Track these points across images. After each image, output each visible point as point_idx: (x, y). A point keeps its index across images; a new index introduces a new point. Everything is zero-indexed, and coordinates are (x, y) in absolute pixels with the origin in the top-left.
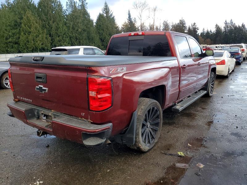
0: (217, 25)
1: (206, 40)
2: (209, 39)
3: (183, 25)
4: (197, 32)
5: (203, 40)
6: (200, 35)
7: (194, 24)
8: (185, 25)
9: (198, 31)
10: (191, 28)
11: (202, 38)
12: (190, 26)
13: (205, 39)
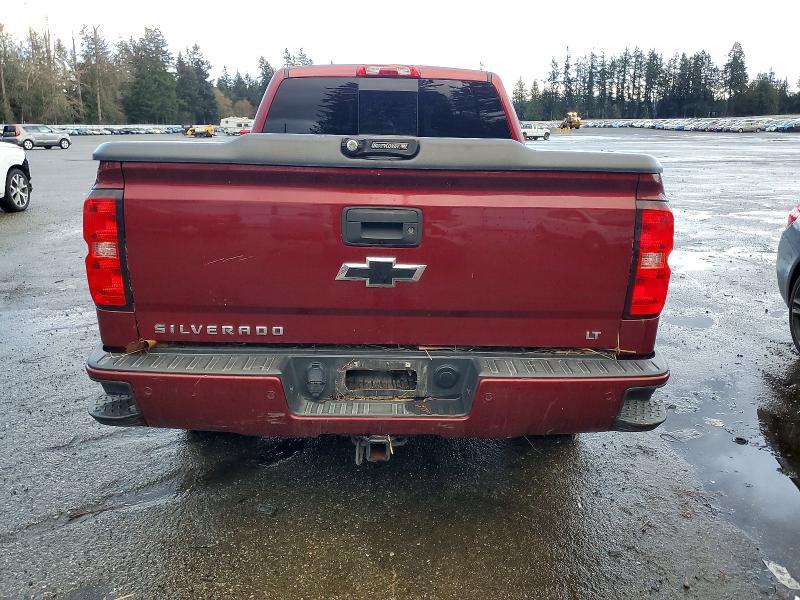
0: (262, 60)
1: (237, 105)
2: (245, 101)
3: (157, 48)
4: (208, 75)
5: (229, 102)
6: (215, 84)
7: (196, 48)
8: (165, 49)
9: (208, 71)
10: (185, 60)
11: (226, 96)
12: (184, 54)
13: (235, 101)
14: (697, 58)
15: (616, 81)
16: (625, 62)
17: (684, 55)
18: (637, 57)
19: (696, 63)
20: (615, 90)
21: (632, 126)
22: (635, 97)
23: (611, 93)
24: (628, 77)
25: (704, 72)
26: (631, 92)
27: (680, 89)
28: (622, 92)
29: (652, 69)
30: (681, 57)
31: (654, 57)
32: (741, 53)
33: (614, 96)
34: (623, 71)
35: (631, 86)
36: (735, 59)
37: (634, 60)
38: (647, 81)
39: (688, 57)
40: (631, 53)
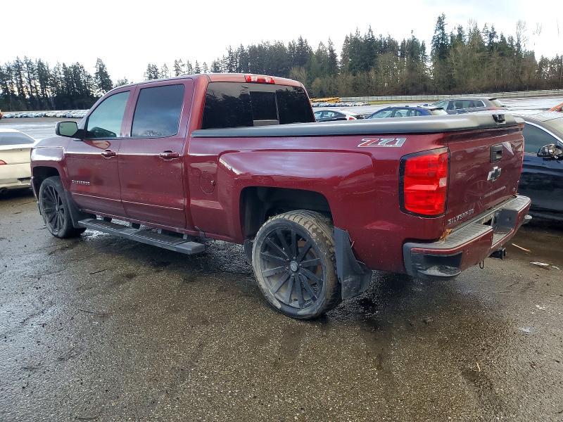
14: (75, 68)
15: (15, 82)
16: (18, 67)
17: (64, 65)
18: (28, 64)
19: (75, 71)
20: (16, 89)
21: (45, 116)
22: (34, 94)
23: (13, 91)
24: (24, 79)
25: (83, 78)
26: (29, 90)
27: (68, 89)
28: (22, 90)
29: (42, 74)
30: (62, 66)
31: (41, 64)
32: (104, 66)
33: (17, 93)
34: (19, 74)
35: (29, 86)
36: (101, 70)
37: (25, 66)
38: (41, 82)
39: (67, 66)
40: (22, 60)
